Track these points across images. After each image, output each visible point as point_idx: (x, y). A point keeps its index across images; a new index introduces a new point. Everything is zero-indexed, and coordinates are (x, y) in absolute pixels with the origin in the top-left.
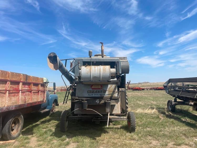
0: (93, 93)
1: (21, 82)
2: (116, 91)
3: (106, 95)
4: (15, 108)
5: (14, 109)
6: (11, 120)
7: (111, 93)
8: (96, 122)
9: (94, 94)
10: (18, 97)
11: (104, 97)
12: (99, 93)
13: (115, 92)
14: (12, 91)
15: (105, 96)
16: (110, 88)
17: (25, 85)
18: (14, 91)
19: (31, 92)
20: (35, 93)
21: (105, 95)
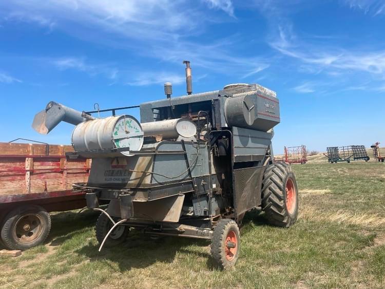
0: (112, 175)
1: (29, 157)
2: (149, 171)
3: (132, 180)
4: (13, 199)
5: (10, 201)
6: (13, 218)
7: (140, 175)
8: (152, 236)
9: (113, 178)
10: (24, 181)
11: (126, 184)
12: (121, 176)
13: (148, 174)
14: (5, 173)
15: (129, 182)
16: (140, 164)
17: (43, 161)
18: (11, 173)
19: (62, 172)
20: (78, 175)
21: (130, 180)
